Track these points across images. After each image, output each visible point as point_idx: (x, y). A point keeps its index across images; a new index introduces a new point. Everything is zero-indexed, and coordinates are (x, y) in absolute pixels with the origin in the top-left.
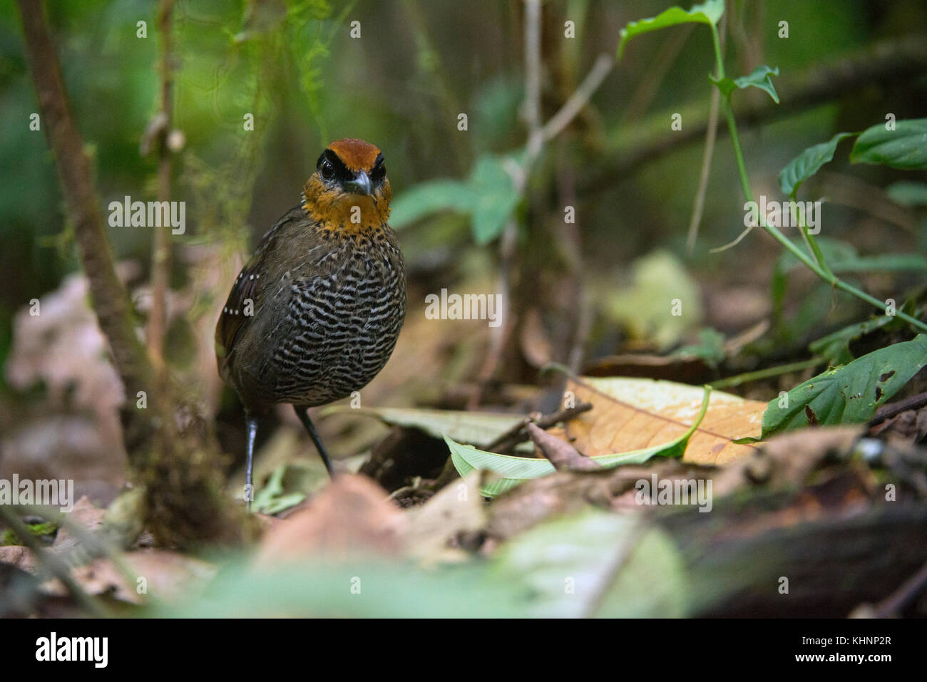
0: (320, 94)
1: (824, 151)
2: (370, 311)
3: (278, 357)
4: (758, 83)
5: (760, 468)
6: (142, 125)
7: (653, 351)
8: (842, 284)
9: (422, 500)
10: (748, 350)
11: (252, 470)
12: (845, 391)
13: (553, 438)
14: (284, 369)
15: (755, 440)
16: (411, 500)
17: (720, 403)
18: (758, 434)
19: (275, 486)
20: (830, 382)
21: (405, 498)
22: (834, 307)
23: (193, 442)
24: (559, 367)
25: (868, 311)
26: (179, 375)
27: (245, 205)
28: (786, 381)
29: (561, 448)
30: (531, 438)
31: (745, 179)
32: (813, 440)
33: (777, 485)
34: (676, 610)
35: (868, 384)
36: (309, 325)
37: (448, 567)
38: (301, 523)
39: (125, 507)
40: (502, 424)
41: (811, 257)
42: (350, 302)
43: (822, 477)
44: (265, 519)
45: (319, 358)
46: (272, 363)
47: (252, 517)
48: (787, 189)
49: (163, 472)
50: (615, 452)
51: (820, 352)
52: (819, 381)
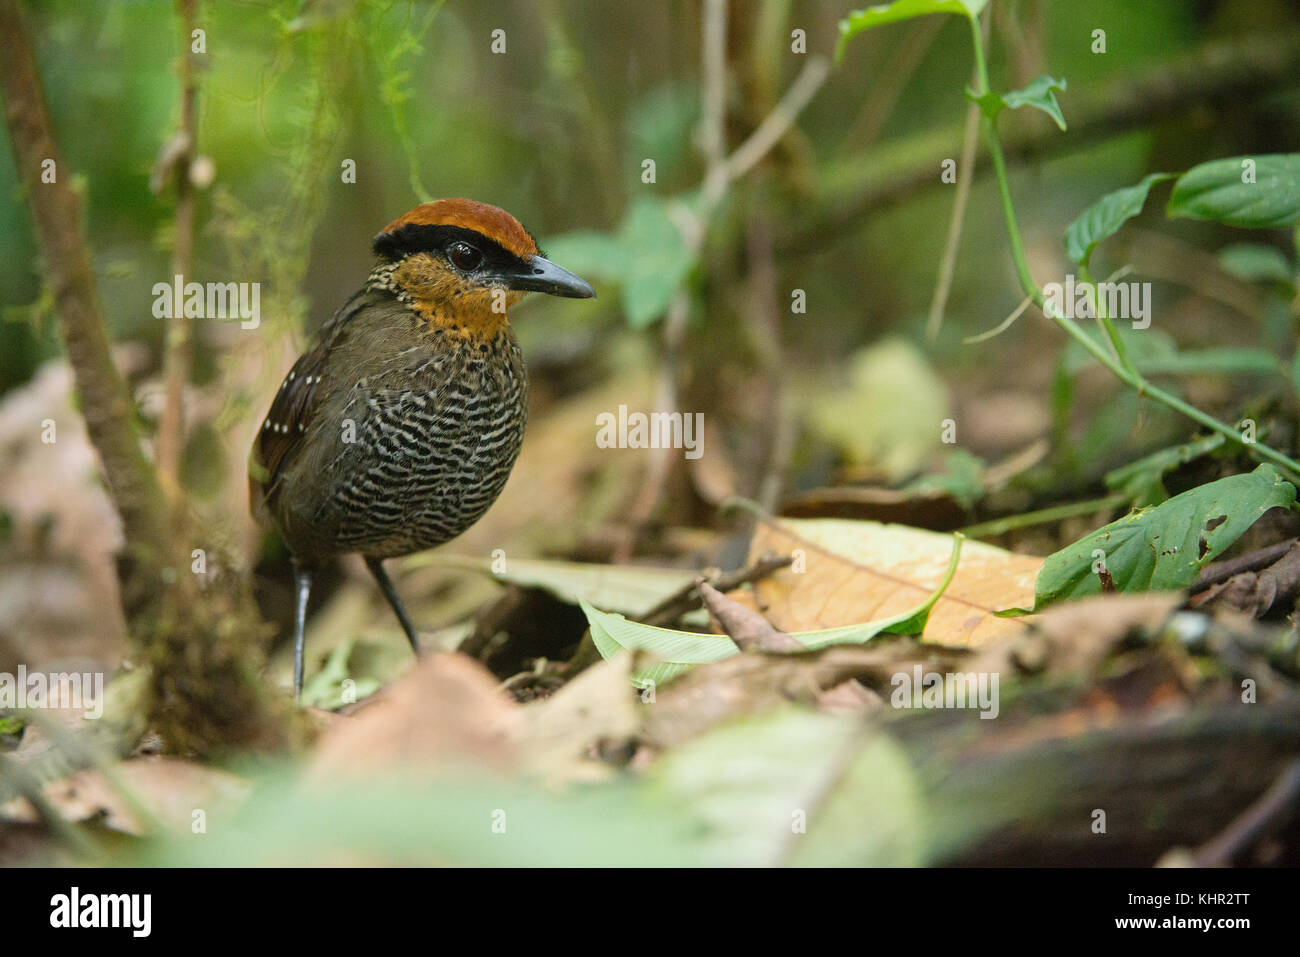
0: (408, 108)
1: (1130, 200)
2: (480, 438)
3: (342, 496)
4: (1036, 100)
5: (1031, 653)
6: (154, 149)
7: (880, 482)
8: (1154, 391)
9: (547, 691)
10: (1017, 483)
11: (303, 646)
12: (1156, 543)
13: (736, 606)
14: (350, 513)
15: (1026, 612)
16: (532, 690)
17: (975, 558)
18: (1030, 603)
19: (337, 669)
20: (1134, 529)
21: (524, 688)
22: (1140, 423)
23: (220, 605)
24: (745, 503)
25: (1189, 430)
26: (201, 509)
27: (300, 266)
28: (1071, 529)
29: (747, 620)
30: (704, 604)
31: (1016, 238)
32: (1110, 614)
33: (1055, 676)
34: (909, 856)
35: (1188, 533)
36: (389, 453)
37: (583, 788)
38: (373, 722)
39: (122, 697)
40: (663, 584)
41: (1107, 349)
42: (451, 427)
43: (1121, 666)
44: (322, 715)
45: (400, 500)
46: (333, 503)
47: (303, 713)
48: (1077, 253)
49: (176, 646)
50: (825, 627)
51: (1120, 486)
52: (1120, 528)
